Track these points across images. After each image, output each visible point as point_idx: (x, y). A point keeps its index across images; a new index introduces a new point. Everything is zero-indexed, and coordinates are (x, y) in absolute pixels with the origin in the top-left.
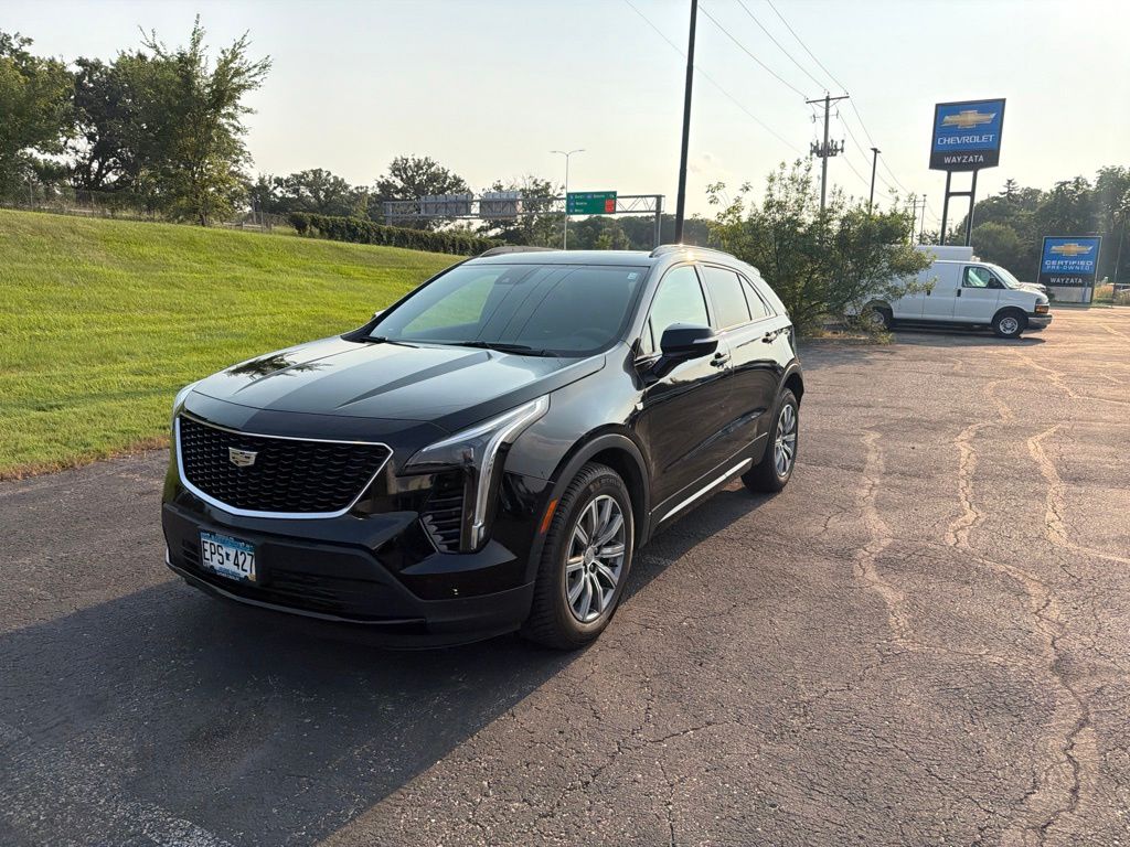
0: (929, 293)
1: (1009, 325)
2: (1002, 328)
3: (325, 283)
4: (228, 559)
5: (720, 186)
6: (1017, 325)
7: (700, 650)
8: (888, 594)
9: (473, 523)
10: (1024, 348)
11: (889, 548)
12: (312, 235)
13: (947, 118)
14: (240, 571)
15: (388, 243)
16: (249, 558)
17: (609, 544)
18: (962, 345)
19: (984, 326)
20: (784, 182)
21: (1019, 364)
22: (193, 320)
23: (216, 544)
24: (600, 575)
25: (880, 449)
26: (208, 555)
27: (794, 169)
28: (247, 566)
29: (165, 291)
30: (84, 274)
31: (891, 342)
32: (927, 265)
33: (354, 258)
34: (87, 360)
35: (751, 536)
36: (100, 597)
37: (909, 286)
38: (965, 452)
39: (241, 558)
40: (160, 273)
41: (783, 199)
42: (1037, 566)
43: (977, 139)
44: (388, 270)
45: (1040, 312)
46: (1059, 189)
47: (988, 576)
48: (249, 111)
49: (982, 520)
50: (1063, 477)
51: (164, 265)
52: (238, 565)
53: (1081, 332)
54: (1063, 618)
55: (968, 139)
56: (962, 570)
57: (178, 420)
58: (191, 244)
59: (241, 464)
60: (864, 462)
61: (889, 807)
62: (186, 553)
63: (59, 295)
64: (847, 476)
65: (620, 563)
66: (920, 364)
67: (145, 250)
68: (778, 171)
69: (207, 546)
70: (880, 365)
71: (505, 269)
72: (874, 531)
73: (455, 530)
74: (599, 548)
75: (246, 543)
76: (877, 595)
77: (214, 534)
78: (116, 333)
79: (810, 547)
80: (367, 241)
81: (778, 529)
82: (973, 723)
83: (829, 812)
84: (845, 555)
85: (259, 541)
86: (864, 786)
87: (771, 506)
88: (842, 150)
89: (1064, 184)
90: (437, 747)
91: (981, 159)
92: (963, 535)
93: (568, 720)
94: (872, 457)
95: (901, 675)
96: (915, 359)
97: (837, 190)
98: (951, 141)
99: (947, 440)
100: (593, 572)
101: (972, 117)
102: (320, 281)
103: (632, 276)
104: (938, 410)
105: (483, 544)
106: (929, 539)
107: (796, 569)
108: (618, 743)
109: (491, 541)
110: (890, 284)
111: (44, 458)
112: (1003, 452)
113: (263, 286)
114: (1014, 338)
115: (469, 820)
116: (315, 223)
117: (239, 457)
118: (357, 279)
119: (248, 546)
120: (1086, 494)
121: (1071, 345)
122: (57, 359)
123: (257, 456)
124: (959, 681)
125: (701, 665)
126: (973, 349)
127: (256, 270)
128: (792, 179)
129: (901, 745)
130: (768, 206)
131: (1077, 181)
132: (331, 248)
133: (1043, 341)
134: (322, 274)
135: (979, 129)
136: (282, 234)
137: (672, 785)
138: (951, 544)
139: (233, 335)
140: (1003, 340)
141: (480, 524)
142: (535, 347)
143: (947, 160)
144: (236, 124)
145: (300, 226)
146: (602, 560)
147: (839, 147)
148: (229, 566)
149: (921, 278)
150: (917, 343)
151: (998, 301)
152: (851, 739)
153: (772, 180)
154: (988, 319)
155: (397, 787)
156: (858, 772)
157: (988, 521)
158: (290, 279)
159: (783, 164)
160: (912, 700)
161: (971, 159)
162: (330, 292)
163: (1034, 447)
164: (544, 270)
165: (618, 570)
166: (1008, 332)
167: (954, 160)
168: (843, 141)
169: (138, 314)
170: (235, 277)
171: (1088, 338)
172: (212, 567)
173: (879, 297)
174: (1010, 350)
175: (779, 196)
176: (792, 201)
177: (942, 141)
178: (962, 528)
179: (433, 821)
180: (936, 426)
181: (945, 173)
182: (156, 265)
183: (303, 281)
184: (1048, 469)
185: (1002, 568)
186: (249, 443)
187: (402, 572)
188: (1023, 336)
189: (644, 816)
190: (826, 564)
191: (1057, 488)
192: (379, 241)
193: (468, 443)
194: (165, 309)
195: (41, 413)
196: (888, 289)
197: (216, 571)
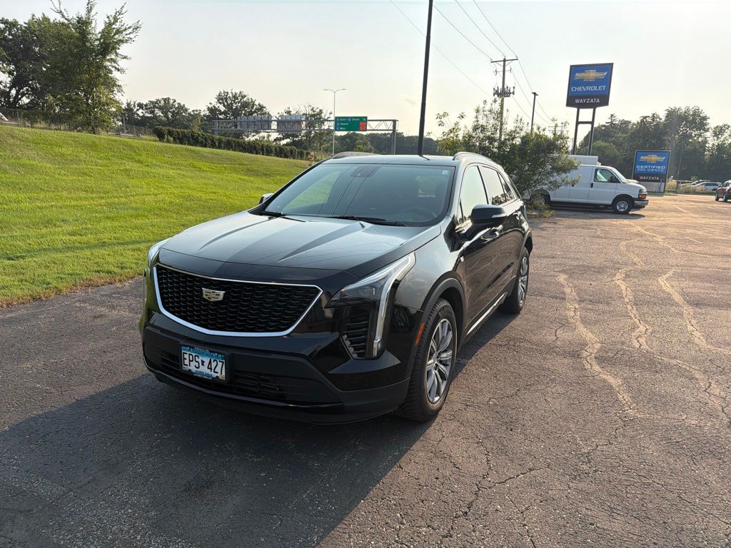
0: (573, 186)
1: (622, 206)
2: (618, 208)
3: (186, 174)
4: (203, 365)
5: (445, 114)
6: (627, 206)
7: (507, 420)
8: (611, 380)
9: (374, 339)
10: (634, 221)
11: (599, 350)
12: (168, 141)
13: (577, 74)
14: (212, 373)
15: (219, 147)
16: (220, 364)
17: (445, 351)
18: (596, 218)
19: (606, 206)
20: (485, 113)
21: (635, 230)
22: (102, 198)
23: (194, 354)
24: (439, 371)
25: (571, 285)
26: (187, 362)
27: (492, 105)
28: (218, 369)
29: (80, 178)
30: (24, 166)
31: (552, 216)
32: (576, 168)
33: (202, 157)
34: (35, 225)
35: (512, 343)
36: (90, 390)
37: (563, 181)
38: (623, 287)
39: (214, 364)
40: (75, 166)
41: (484, 124)
42: (695, 360)
43: (595, 88)
44: (225, 165)
45: (642, 198)
46: (642, 121)
47: (668, 367)
48: (125, 58)
49: (650, 331)
50: (689, 303)
51: (77, 160)
52: (211, 369)
53: (665, 211)
54: (723, 394)
55: (589, 88)
56: (650, 363)
57: (155, 269)
58: (93, 147)
59: (213, 300)
60: (564, 293)
61: (665, 523)
62: (164, 360)
63: (8, 180)
64: (556, 303)
65: (449, 363)
66: (575, 230)
67: (64, 150)
68: (482, 105)
69: (186, 356)
70: (551, 231)
71: (355, 167)
72: (588, 339)
73: (363, 344)
74: (439, 354)
75: (218, 353)
76: (604, 381)
77: (193, 348)
78: (52, 206)
79: (551, 349)
80: (205, 146)
81: (527, 338)
82: (695, 464)
83: (629, 528)
84: (576, 355)
85: (228, 353)
86: (644, 509)
87: (517, 322)
88: (513, 93)
89: (645, 117)
90: (358, 491)
91: (598, 101)
92: (642, 340)
93: (438, 469)
94: (568, 290)
95: (640, 434)
96: (570, 227)
97: (519, 119)
98: (579, 89)
99: (609, 279)
100: (436, 369)
101: (592, 74)
102: (182, 172)
103: (445, 172)
104: (598, 261)
105: (381, 352)
106: (623, 343)
107: (548, 365)
108: (477, 485)
109: (386, 351)
110: (552, 179)
111: (19, 293)
112: (646, 286)
113: (145, 176)
114: (625, 214)
115: (396, 541)
116: (170, 133)
117: (212, 295)
118: (206, 171)
119: (220, 356)
120: (706, 314)
121: (661, 219)
122: (15, 224)
123: (225, 294)
124: (676, 438)
125: (511, 430)
126: (603, 221)
127: (138, 165)
128: (490, 111)
129: (657, 480)
130: (475, 128)
131: (653, 116)
132: (187, 150)
133: (644, 216)
134: (182, 168)
135: (597, 82)
136: (148, 140)
137: (522, 513)
138: (638, 347)
139: (132, 208)
140: (619, 216)
141: (379, 340)
142: (388, 219)
143: (577, 101)
144: (117, 66)
145: (160, 136)
146: (441, 362)
147: (511, 91)
148: (204, 369)
149: (570, 176)
150: (568, 217)
151: (614, 191)
152: (624, 478)
153: (478, 111)
154: (610, 202)
155: (340, 520)
156: (637, 500)
157: (653, 332)
158: (162, 171)
159: (485, 101)
160: (652, 450)
161: (592, 101)
162: (190, 180)
163: (663, 282)
164: (384, 168)
165: (449, 367)
166: (622, 210)
167: (581, 101)
168: (514, 88)
169: (65, 194)
170: (127, 170)
171: (669, 214)
172: (190, 370)
173: (545, 187)
174: (626, 222)
175: (482, 122)
176: (490, 126)
177: (574, 89)
178: (640, 336)
179: (373, 542)
180: (600, 270)
181: (576, 109)
182: (71, 160)
183: (171, 172)
184: (677, 297)
185: (674, 362)
186: (219, 285)
187: (329, 372)
188: (630, 213)
189: (511, 534)
190: (566, 361)
191: (688, 310)
192: (213, 146)
193: (371, 286)
194: (82, 191)
195: (11, 262)
196: (551, 182)
197: (193, 373)
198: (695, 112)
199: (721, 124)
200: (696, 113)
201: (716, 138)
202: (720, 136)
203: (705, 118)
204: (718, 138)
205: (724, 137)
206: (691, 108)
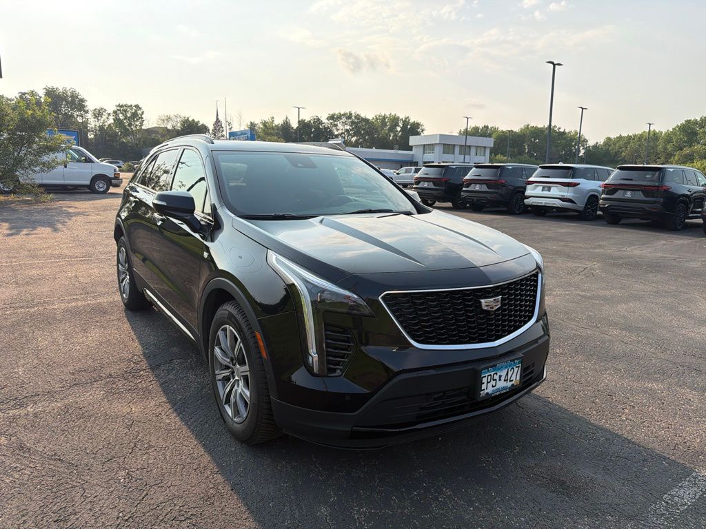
0: (66, 167)
1: (101, 185)
2: (96, 187)
4: (499, 380)
6: (105, 186)
14: (507, 384)
16: (516, 370)
23: (492, 374)
26: (484, 387)
28: (513, 377)
39: (509, 374)
45: (117, 177)
46: (21, 97)
52: (508, 380)
69: (485, 380)
75: (515, 360)
89: (25, 94)
114: (105, 193)
123: (501, 299)
131: (32, 93)
148: (501, 384)
154: (88, 183)
166: (101, 190)
172: (487, 393)
197: (491, 394)
198: (72, 93)
199: (98, 108)
200: (74, 96)
201: (96, 120)
202: (99, 118)
203: (82, 100)
204: (98, 120)
205: (103, 119)
206: (68, 89)
